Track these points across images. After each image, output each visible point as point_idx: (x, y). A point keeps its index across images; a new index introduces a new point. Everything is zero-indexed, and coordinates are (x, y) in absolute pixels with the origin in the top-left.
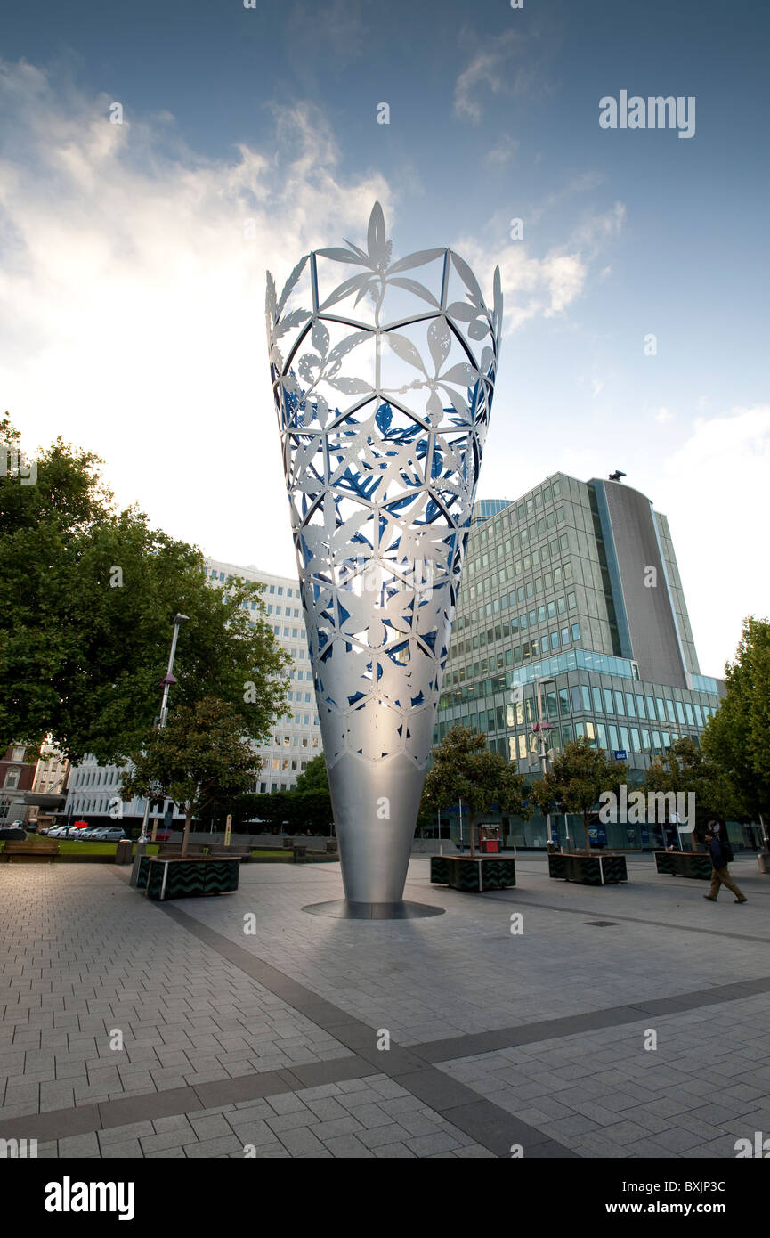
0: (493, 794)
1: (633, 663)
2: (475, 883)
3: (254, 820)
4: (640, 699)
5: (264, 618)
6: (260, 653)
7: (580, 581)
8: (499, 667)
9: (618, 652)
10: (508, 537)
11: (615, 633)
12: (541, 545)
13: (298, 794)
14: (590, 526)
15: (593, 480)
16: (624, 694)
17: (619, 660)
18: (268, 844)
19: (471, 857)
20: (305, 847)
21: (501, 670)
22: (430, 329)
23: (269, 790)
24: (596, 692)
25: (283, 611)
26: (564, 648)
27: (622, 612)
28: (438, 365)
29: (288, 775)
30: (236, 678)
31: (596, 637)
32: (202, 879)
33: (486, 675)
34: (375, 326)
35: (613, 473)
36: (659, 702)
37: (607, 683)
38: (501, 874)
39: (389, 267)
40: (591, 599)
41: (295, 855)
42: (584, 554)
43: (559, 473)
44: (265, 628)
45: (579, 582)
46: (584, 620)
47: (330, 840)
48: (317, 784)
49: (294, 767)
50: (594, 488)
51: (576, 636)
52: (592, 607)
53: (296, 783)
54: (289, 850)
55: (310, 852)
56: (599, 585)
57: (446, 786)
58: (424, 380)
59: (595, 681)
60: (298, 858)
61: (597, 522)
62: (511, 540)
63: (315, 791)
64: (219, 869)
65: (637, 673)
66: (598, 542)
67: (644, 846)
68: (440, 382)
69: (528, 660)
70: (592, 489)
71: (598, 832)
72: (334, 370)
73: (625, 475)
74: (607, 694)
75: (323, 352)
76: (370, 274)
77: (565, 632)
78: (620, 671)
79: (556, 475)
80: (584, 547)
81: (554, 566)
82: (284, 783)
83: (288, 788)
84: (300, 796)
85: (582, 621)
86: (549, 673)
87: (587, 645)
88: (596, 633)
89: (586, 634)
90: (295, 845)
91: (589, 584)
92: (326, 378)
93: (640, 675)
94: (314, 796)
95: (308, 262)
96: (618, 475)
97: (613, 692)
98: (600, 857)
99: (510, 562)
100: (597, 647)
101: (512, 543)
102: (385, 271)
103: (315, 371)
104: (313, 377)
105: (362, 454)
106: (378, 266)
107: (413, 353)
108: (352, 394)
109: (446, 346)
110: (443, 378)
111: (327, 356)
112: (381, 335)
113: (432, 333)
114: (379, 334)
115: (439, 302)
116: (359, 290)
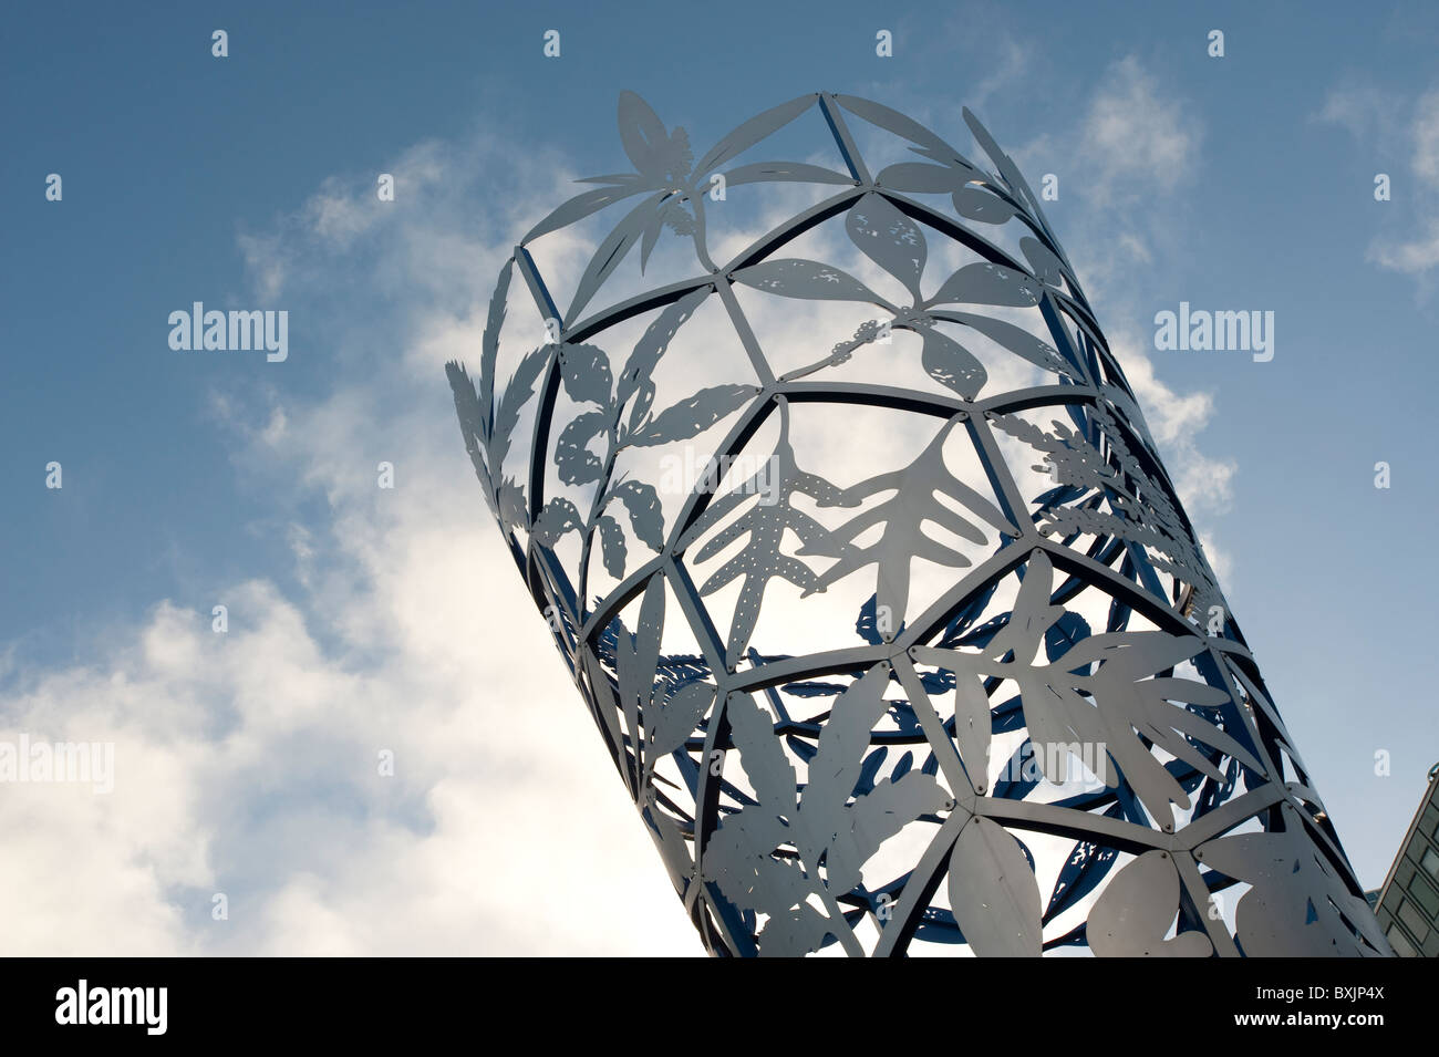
22: (851, 225)
34: (706, 274)
39: (694, 167)
58: (886, 316)
76: (654, 200)
95: (515, 267)
102: (687, 178)
104: (598, 459)
105: (790, 543)
106: (669, 178)
107: (830, 278)
108: (706, 429)
109: (912, 241)
110: (941, 297)
111: (614, 394)
112: (731, 282)
113: (860, 229)
114: (721, 283)
115: (849, 175)
116: (642, 236)
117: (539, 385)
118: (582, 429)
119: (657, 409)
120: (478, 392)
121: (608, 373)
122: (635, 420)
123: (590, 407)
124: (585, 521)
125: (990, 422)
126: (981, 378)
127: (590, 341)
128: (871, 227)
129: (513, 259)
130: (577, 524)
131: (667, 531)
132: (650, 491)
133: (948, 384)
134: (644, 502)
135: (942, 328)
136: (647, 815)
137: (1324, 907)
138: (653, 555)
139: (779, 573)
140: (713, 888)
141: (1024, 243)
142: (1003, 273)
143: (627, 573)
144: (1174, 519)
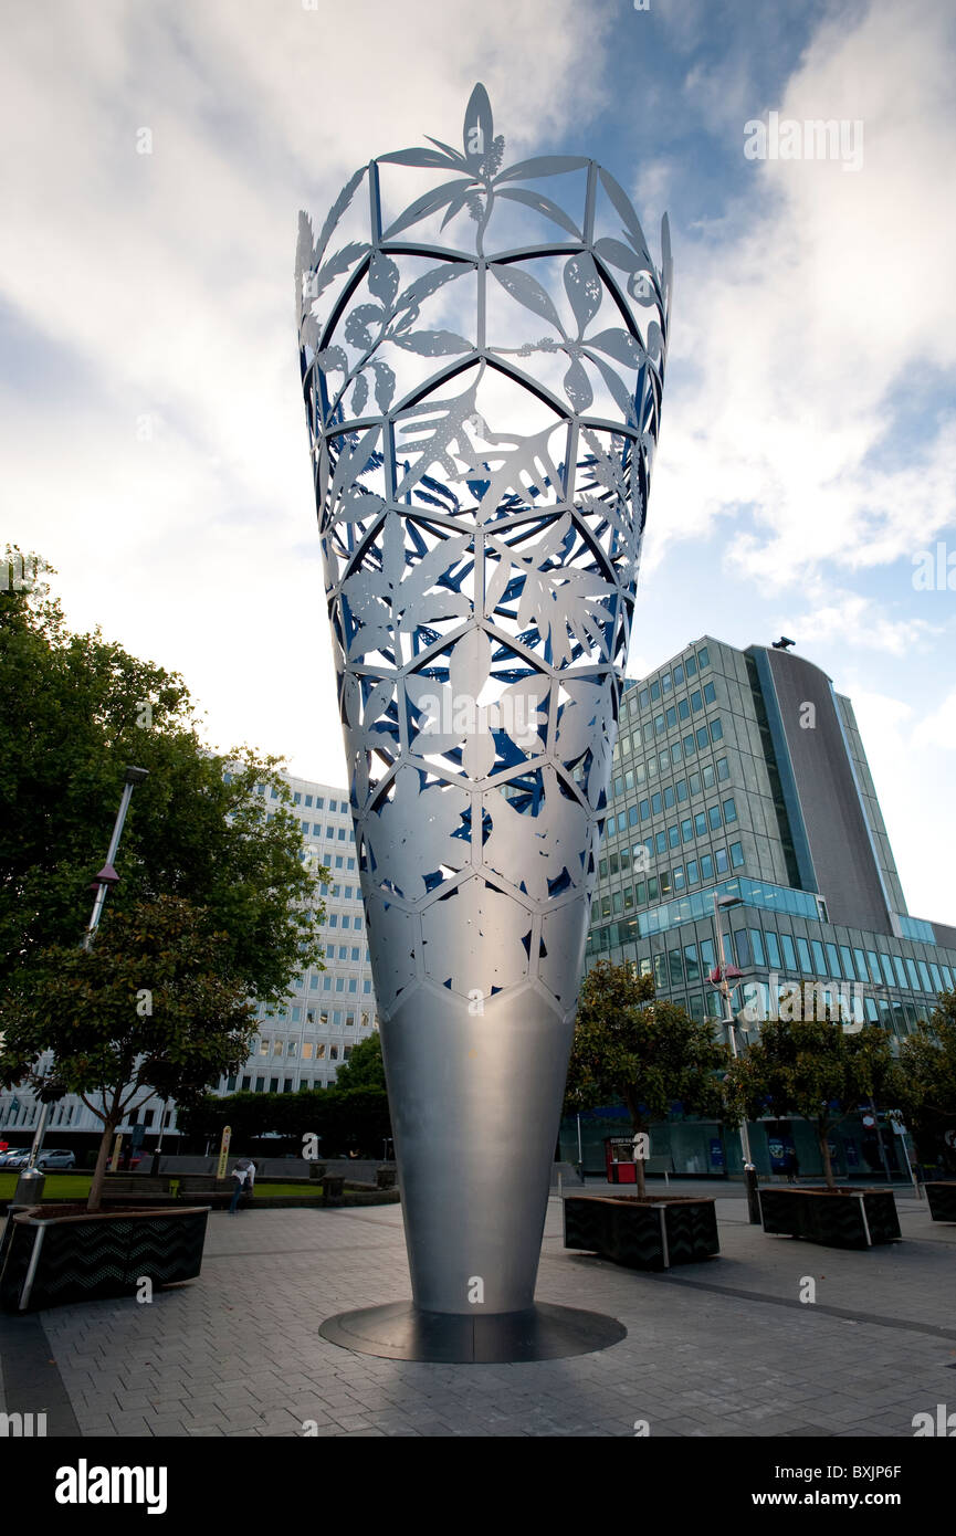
0: (680, 1078)
1: (820, 898)
2: (654, 1251)
3: (270, 1135)
4: (831, 950)
5: (287, 807)
6: (279, 861)
7: (741, 784)
8: (627, 907)
9: (796, 882)
10: (637, 725)
11: (790, 857)
12: (684, 736)
13: (337, 1093)
14: (750, 710)
15: (752, 648)
16: (808, 941)
17: (799, 893)
18: (288, 1173)
19: (639, 1199)
20: (342, 1179)
21: (632, 910)
22: (568, 267)
23: (296, 1088)
24: (771, 938)
25: (324, 831)
26: (720, 877)
27: (799, 824)
28: (583, 323)
29: (325, 1068)
30: (237, 897)
31: (766, 862)
32: (123, 1256)
33: (610, 919)
34: (476, 254)
35: (778, 641)
36: (859, 954)
37: (785, 926)
38: (695, 1230)
39: (498, 172)
40: (756, 808)
41: (325, 1193)
42: (744, 747)
43: (706, 638)
44: (289, 822)
45: (738, 786)
46: (747, 837)
47: (384, 1166)
48: (366, 1080)
49: (334, 1054)
50: (754, 660)
51: (737, 861)
52: (758, 819)
53: (335, 1078)
54: (318, 1184)
55: (352, 1187)
56: (766, 789)
57: (593, 1066)
58: (559, 340)
59: (769, 924)
60: (330, 1198)
61: (759, 703)
62: (642, 730)
63: (362, 1088)
64: (162, 1233)
65: (824, 912)
66: (761, 732)
67: (851, 1169)
68: (587, 348)
69: (668, 897)
70: (751, 661)
71: (784, 1149)
72: (407, 321)
73: (793, 644)
74: (787, 941)
75: (387, 299)
76: (467, 183)
77: (721, 855)
78: (802, 910)
79: (702, 640)
80: (743, 736)
81: (703, 764)
82: (318, 1078)
83: (324, 1085)
84: (339, 1097)
85: (745, 838)
86: (701, 912)
87: (754, 872)
88: (765, 856)
89: (752, 858)
90: (327, 1176)
91: (752, 788)
92: (391, 337)
93: (830, 915)
94: (360, 1096)
95: (367, 174)
96: (785, 643)
97: (794, 939)
98: (862, 1196)
99: (641, 759)
100: (767, 876)
101: (643, 734)
102: (492, 178)
103: (374, 329)
104: (371, 338)
105: (453, 448)
106: (481, 171)
107: (542, 298)
108: (437, 356)
109: (595, 297)
110: (592, 343)
111: (394, 303)
112: (487, 268)
113: (571, 274)
114: (483, 266)
115: (582, 232)
116: (449, 205)
117: (354, 267)
118: (367, 313)
119: (415, 328)
120: (315, 246)
121: (396, 286)
122: (400, 327)
123: (378, 302)
124: (350, 370)
125: (581, 431)
126: (588, 403)
127: (394, 258)
128: (576, 275)
129: (367, 168)
130: (345, 369)
131: (393, 404)
132: (392, 375)
133: (571, 398)
134: (386, 379)
135: (585, 361)
136: (324, 543)
137: (599, 722)
138: (380, 414)
139: (440, 461)
140: (344, 598)
141: (652, 324)
142: (630, 342)
143: (362, 415)
144: (639, 522)
